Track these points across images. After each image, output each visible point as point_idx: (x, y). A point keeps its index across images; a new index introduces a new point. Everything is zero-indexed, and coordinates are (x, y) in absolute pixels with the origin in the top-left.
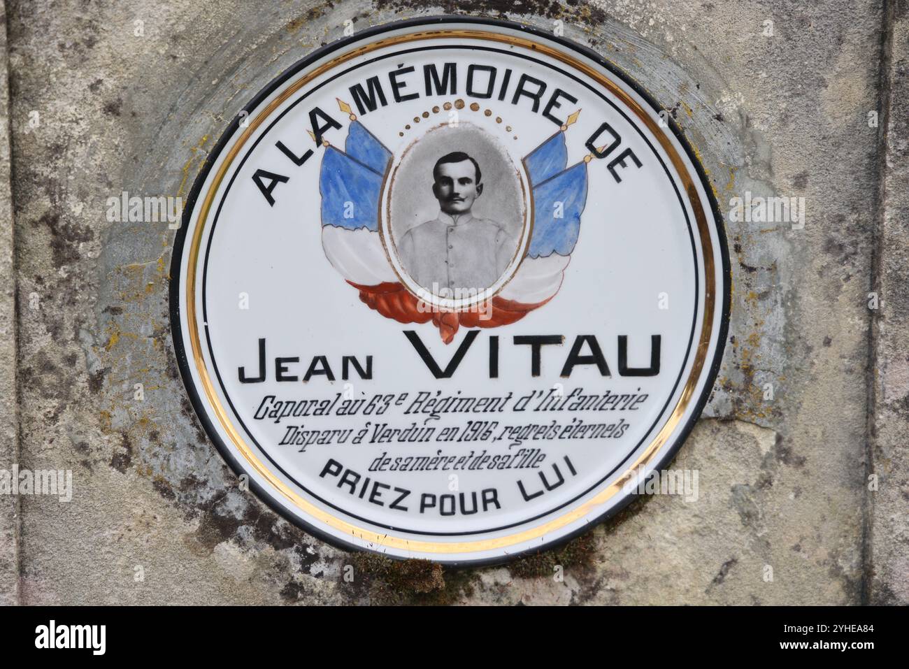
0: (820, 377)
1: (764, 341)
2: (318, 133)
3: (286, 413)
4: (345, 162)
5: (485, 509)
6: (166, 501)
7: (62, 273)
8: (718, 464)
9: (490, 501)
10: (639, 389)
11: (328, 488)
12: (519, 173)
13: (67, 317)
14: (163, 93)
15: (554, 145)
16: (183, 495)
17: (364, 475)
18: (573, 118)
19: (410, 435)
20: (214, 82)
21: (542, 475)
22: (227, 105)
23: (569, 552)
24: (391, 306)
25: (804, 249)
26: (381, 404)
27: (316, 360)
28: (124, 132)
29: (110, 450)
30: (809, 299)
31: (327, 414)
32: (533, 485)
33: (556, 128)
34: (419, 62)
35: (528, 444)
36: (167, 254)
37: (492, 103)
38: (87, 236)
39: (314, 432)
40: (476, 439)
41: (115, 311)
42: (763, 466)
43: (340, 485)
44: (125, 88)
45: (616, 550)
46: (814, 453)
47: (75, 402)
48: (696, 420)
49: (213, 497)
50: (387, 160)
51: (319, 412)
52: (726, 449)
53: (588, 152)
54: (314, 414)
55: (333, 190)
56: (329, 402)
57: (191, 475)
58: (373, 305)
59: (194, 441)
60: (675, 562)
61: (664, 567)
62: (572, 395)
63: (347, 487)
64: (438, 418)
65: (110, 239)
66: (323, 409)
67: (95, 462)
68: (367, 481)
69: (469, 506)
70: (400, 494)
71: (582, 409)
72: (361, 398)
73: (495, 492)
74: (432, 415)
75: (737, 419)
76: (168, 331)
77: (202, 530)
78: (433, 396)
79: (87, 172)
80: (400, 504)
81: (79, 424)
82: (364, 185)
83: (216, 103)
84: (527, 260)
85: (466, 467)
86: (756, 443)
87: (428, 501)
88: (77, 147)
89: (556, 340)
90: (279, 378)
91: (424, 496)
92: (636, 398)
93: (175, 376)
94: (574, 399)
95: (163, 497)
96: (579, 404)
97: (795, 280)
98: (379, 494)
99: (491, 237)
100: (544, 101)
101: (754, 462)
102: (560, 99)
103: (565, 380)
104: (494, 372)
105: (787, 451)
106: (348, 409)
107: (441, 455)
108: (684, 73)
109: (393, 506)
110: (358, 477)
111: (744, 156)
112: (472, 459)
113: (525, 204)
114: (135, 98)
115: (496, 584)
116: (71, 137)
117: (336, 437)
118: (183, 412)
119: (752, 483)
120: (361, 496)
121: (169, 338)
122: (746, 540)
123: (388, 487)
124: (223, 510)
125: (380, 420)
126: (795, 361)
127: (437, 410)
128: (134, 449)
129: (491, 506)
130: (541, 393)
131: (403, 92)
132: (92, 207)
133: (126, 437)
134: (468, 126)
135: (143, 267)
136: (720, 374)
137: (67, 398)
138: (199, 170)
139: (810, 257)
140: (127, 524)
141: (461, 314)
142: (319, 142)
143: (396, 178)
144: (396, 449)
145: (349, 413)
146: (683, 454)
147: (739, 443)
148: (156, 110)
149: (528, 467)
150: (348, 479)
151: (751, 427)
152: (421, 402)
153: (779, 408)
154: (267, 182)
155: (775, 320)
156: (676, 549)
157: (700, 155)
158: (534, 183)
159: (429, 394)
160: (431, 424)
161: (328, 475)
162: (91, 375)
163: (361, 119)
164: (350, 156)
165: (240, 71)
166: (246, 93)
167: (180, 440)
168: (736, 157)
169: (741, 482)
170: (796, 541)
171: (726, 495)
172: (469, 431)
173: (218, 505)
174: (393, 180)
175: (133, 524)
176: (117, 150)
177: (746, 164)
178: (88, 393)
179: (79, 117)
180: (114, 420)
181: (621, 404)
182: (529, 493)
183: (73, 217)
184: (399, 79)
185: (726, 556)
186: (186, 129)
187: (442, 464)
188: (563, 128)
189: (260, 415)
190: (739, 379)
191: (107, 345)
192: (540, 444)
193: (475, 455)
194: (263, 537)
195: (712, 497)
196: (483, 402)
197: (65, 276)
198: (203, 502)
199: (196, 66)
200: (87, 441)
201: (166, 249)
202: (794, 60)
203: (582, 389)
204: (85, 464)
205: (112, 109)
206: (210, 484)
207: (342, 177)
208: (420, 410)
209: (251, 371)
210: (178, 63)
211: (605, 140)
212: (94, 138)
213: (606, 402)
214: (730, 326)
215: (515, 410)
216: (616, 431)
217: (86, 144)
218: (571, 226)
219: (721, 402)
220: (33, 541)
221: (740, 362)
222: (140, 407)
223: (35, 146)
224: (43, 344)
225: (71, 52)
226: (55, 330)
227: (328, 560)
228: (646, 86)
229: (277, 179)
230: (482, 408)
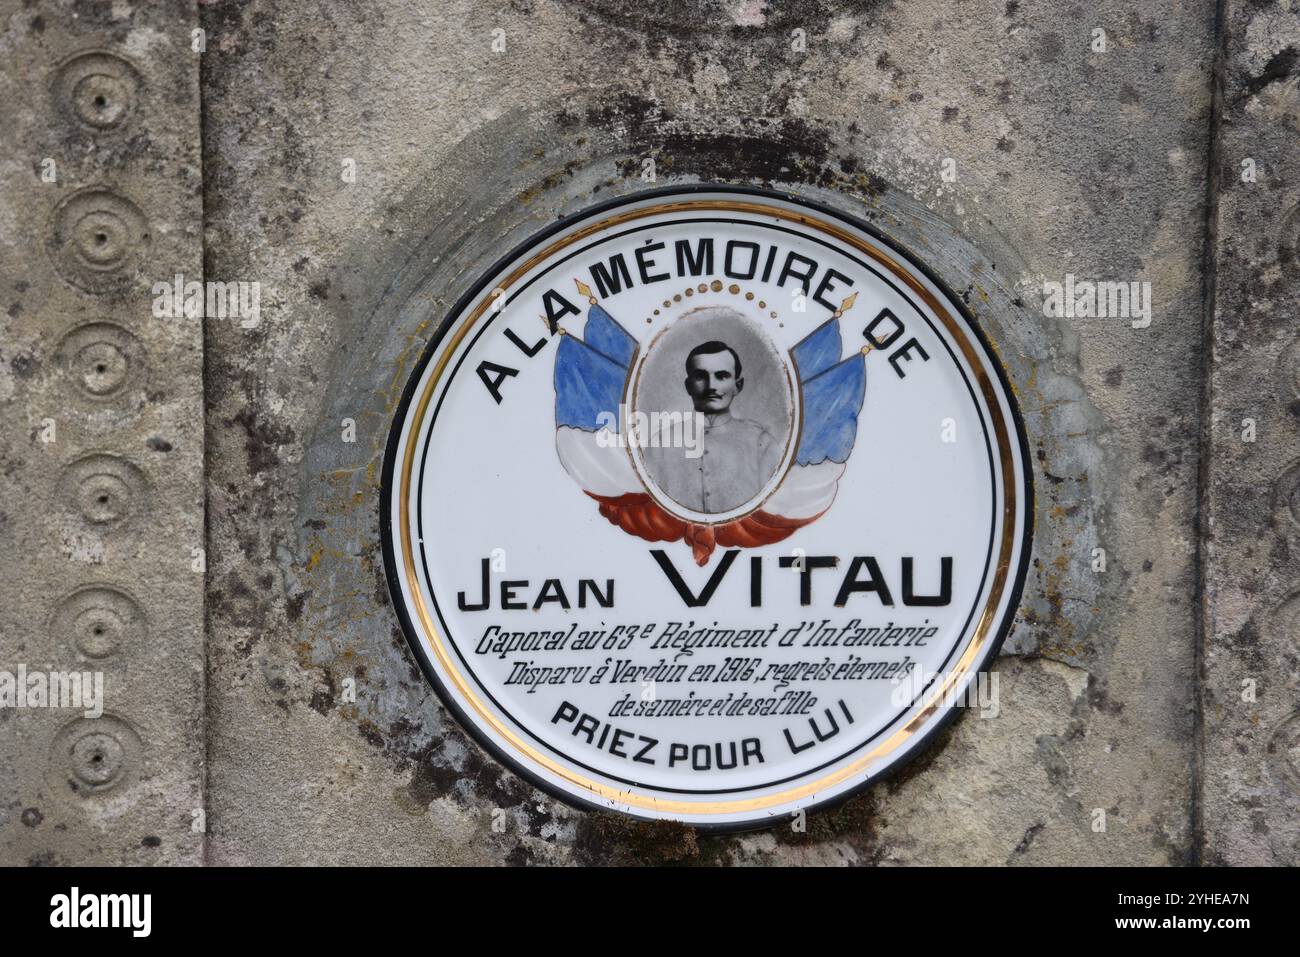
0: (1140, 608)
1: (1073, 565)
2: (553, 319)
3: (512, 647)
4: (584, 352)
5: (746, 762)
6: (373, 749)
7: (258, 481)
8: (1020, 711)
9: (752, 753)
10: (927, 622)
11: (561, 736)
12: (786, 367)
13: (263, 531)
14: (376, 272)
15: (827, 333)
16: (393, 742)
17: (604, 720)
18: (848, 303)
19: (657, 673)
20: (434, 261)
21: (812, 722)
22: (449, 286)
23: (845, 814)
24: (635, 519)
25: (1120, 456)
26: (624, 636)
27: (548, 584)
28: (332, 317)
29: (310, 688)
30: (1124, 515)
31: (561, 648)
32: (803, 735)
33: (828, 314)
34: (670, 238)
35: (797, 686)
36: (378, 458)
37: (755, 285)
38: (288, 437)
39: (545, 669)
40: (735, 679)
41: (317, 525)
42: (1074, 713)
43: (575, 733)
44: (333, 267)
45: (901, 813)
46: (1134, 698)
47: (271, 631)
48: (994, 657)
49: (428, 745)
50: (632, 351)
51: (551, 645)
52: (1030, 693)
53: (866, 342)
54: (546, 648)
55: (569, 385)
56: (563, 633)
57: (402, 718)
58: (615, 520)
59: (407, 678)
60: (970, 828)
61: (958, 834)
62: (848, 628)
63: (583, 735)
64: (691, 654)
65: (313, 441)
66: (556, 642)
67: (293, 701)
68: (608, 727)
69: (727, 759)
70: (645, 744)
71: (860, 644)
72: (600, 629)
73: (757, 742)
74: (683, 650)
75: (1043, 657)
76: (378, 548)
77: (415, 784)
78: (685, 627)
79: (289, 363)
80: (646, 756)
81: (275, 657)
82: (606, 379)
83: (436, 285)
84: (794, 468)
85: (724, 712)
86: (1065, 685)
87: (679, 752)
88: (279, 335)
89: (829, 562)
90: (505, 606)
91: (674, 746)
92: (923, 632)
93: (385, 602)
94: (851, 633)
95: (371, 744)
96: (857, 638)
97: (1109, 493)
98: (621, 744)
99: (753, 440)
100: (815, 283)
101: (1063, 708)
102: (834, 281)
103: (839, 609)
104: (756, 600)
105: (1102, 696)
106: (585, 642)
107: (694, 698)
108: (977, 250)
109: (638, 758)
110: (597, 723)
111: (1048, 348)
112: (731, 703)
113: (792, 401)
114: (345, 278)
115: (759, 852)
116: (271, 323)
117: (571, 676)
118: (394, 643)
119: (1061, 733)
120: (600, 745)
121: (379, 557)
122: (1054, 801)
123: (631, 735)
124: (440, 761)
125: (623, 655)
126: (1111, 589)
127: (689, 644)
128: (338, 687)
129: (753, 759)
130: (812, 625)
131: (651, 272)
132: (293, 404)
133: (328, 673)
134: (726, 310)
135: (350, 474)
136: (1021, 603)
137: (261, 626)
138: (416, 362)
139: (1126, 466)
140: (328, 775)
141: (717, 531)
142: (554, 330)
143: (642, 371)
144: (640, 691)
145: (587, 648)
147: (1045, 686)
148: (368, 292)
149: (796, 712)
150: (584, 726)
151: (1059, 666)
152: (671, 635)
153: (1091, 644)
154: (493, 376)
155: (1086, 540)
156: (972, 812)
157: (996, 346)
158: (803, 378)
159: (680, 625)
160: (684, 660)
161: (561, 720)
162: (289, 600)
163: (603, 303)
164: (589, 345)
165: (465, 248)
166: (472, 272)
167: (390, 677)
168: (1038, 348)
169: (1048, 731)
170: (1114, 803)
171: (1030, 748)
172: (727, 670)
173: (433, 754)
174: (639, 373)
175: (335, 776)
176: (323, 339)
177: (1051, 357)
178: (285, 620)
179: (280, 300)
180: (315, 653)
181: (906, 639)
182: (798, 744)
183: (273, 416)
184: (647, 257)
185: (1031, 821)
186: (402, 314)
187: (695, 708)
188: (837, 314)
189: (482, 649)
190: (1044, 609)
191: (307, 564)
192: (812, 686)
193: (734, 698)
194: (485, 793)
195: (1014, 750)
196: (743, 635)
197: (262, 484)
198: (416, 750)
199: (415, 242)
200: (283, 677)
201: (377, 453)
202: (1104, 237)
203: (859, 621)
204: (281, 704)
205: (318, 291)
206: (424, 729)
207: (580, 370)
208: (669, 644)
209: (474, 597)
210: (395, 239)
211: (886, 328)
212: (298, 324)
213: (889, 636)
214: (1034, 547)
215: (781, 644)
216: (899, 670)
217: (288, 331)
218: (847, 428)
219: (1023, 636)
220: (221, 796)
221: (1046, 589)
222: (345, 638)
223: (230, 334)
224: (235, 563)
225: (273, 226)
226: (249, 546)
227: (562, 821)
228: (933, 266)
229: (505, 372)
230: (741, 642)
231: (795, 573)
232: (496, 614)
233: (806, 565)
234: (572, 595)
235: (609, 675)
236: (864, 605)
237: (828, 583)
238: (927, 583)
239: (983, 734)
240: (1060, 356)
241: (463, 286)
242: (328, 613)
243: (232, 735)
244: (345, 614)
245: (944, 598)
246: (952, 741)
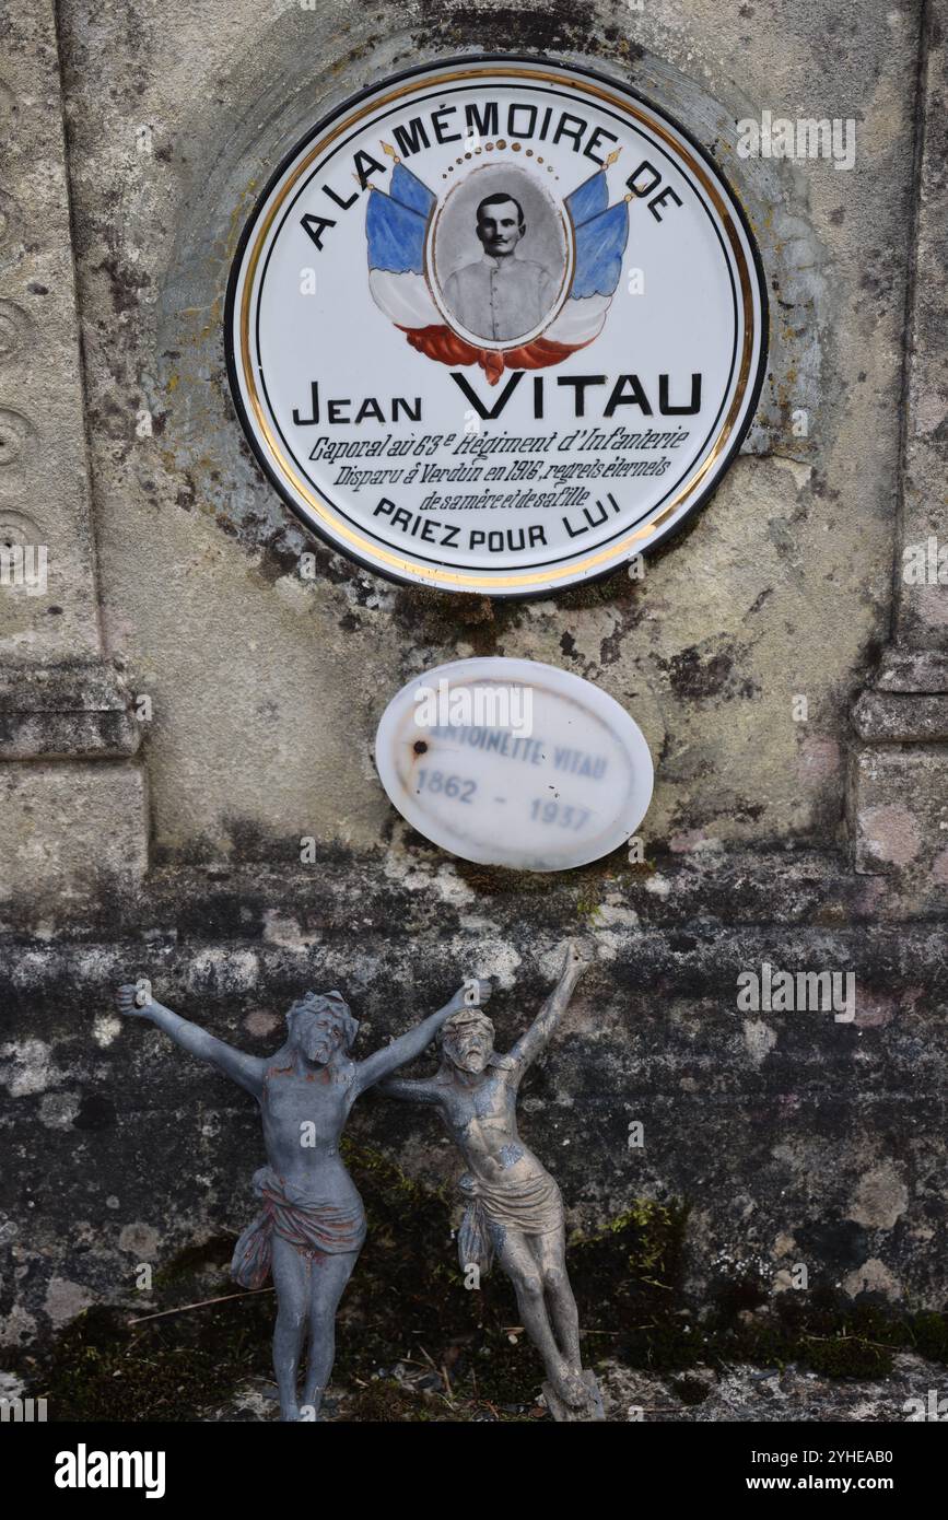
0: (855, 412)
1: (801, 378)
2: (363, 176)
3: (339, 454)
4: (390, 205)
5: (532, 545)
6: (229, 537)
7: (123, 319)
8: (756, 499)
9: (537, 537)
10: (680, 428)
11: (381, 526)
12: (561, 213)
13: (129, 359)
14: (211, 138)
15: (595, 184)
16: (245, 532)
17: (416, 513)
18: (613, 157)
19: (459, 474)
20: (260, 127)
21: (586, 511)
22: (273, 149)
23: (610, 585)
24: (438, 349)
25: (841, 285)
26: (430, 445)
27: (366, 402)
28: (175, 178)
29: (175, 489)
30: (843, 334)
31: (379, 455)
32: (578, 522)
33: (597, 167)
34: (460, 102)
35: (573, 482)
36: (221, 299)
37: (533, 143)
38: (144, 282)
39: (366, 472)
40: (522, 478)
41: (174, 355)
42: (799, 500)
43: (393, 523)
44: (175, 134)
45: (658, 582)
46: (848, 486)
47: (141, 444)
48: (734, 457)
49: (273, 534)
50: (431, 203)
51: (371, 453)
52: (763, 484)
53: (629, 191)
54: (367, 455)
55: (379, 234)
56: (381, 443)
57: (251, 513)
58: (420, 348)
59: (253, 480)
60: (714, 593)
61: (704, 598)
62: (615, 434)
63: (399, 525)
64: (486, 458)
65: (166, 284)
66: (375, 450)
67: (162, 500)
68: (419, 519)
69: (516, 542)
70: (451, 531)
71: (625, 447)
72: (411, 439)
73: (541, 528)
74: (479, 455)
75: (775, 454)
76: (225, 374)
77: (264, 565)
78: (480, 437)
79: (142, 218)
80: (450, 541)
81: (145, 464)
82: (409, 228)
83: (262, 148)
84: (569, 301)
85: (513, 505)
86: (792, 477)
87: (478, 538)
88: (132, 193)
89: (600, 380)
90: (332, 420)
91: (474, 533)
92: (677, 436)
93: (233, 419)
94: (617, 439)
95: (227, 533)
96: (622, 443)
97: (831, 316)
98: (430, 532)
99: (534, 278)
100: (585, 140)
101: (791, 496)
102: (601, 138)
103: (608, 419)
104: (539, 413)
105: (822, 485)
106: (399, 450)
107: (489, 494)
108: (722, 108)
109: (444, 543)
110: (410, 515)
111: (782, 192)
112: (519, 498)
113: (567, 244)
114: (185, 143)
115: (543, 616)
116: (125, 184)
117: (388, 477)
118: (241, 453)
119: (788, 517)
120: (414, 533)
121: (226, 382)
122: (781, 570)
123: (438, 525)
124: (283, 547)
125: (430, 460)
126: (831, 397)
127: (484, 450)
128: (198, 488)
129: (538, 542)
130: (585, 432)
131: (445, 133)
132: (147, 253)
133: (189, 477)
134: (511, 166)
135: (198, 312)
137: (133, 439)
138: (248, 215)
139: (847, 293)
140: (193, 559)
141: (506, 355)
142: (364, 186)
143: (440, 222)
144: (445, 489)
145: (400, 454)
146: (723, 489)
147: (776, 478)
148: (205, 156)
149: (573, 504)
150: (400, 517)
151: (788, 462)
152: (469, 443)
153: (815, 443)
154: (314, 226)
155: (812, 356)
156: (715, 580)
157: (738, 192)
158: (576, 223)
159: (477, 434)
160: (480, 463)
161: (381, 513)
162: (153, 417)
163: (405, 161)
164: (395, 198)
165: (285, 115)
166: (292, 137)
167: (239, 480)
168: (774, 193)
169: (778, 515)
170: (829, 571)
171: (763, 528)
172: (515, 471)
173: (278, 541)
174: (437, 222)
175: (199, 559)
176: (169, 196)
177: (785, 201)
178: (152, 434)
179: (132, 163)
180: (177, 461)
181: (663, 442)
182: (574, 530)
183: (131, 264)
184: (441, 120)
185: (763, 587)
186: (234, 174)
187: (490, 502)
188: (604, 167)
189: (315, 456)
190: (776, 416)
191: (167, 388)
192: (585, 482)
193: (522, 494)
194: (322, 572)
195: (750, 531)
196: (529, 442)
197: (125, 321)
198: (264, 538)
199: (242, 111)
200: (153, 481)
201: (219, 295)
202: (832, 92)
203: (625, 429)
204: (152, 502)
205: (163, 155)
206: (269, 522)
207: (388, 220)
208: (468, 450)
209: (306, 414)
210: (225, 107)
211: (646, 178)
212: (147, 184)
213: (649, 441)
214: (768, 364)
215: (559, 449)
216: (658, 468)
217: (140, 190)
218: (613, 266)
219: (758, 437)
220: (109, 574)
221: (778, 399)
222: (201, 448)
223: (92, 194)
224: (108, 387)
225: (122, 98)
226: (119, 373)
227: (383, 594)
228: (685, 122)
229: (325, 223)
230: (527, 448)
231: (571, 390)
232: (324, 427)
233: (580, 383)
234: (387, 411)
235: (419, 476)
236: (628, 415)
237: (597, 397)
238: (680, 396)
239: (725, 518)
240: (792, 200)
241: (284, 149)
242: (186, 428)
243: (115, 526)
244: (200, 429)
245: (694, 408)
246: (700, 525)
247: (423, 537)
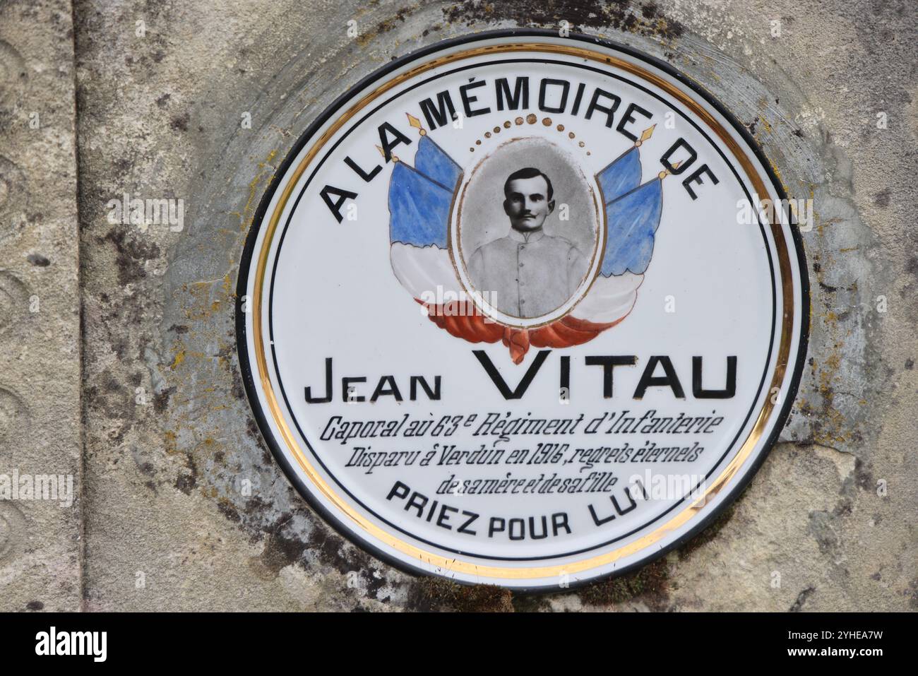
0: (902, 401)
1: (844, 363)
2: (387, 148)
3: (353, 434)
4: (413, 177)
5: (555, 533)
6: (231, 523)
7: (128, 291)
8: (795, 489)
9: (561, 525)
10: (714, 412)
11: (394, 511)
12: (592, 190)
13: (133, 335)
14: (231, 107)
15: (628, 160)
16: (248, 517)
17: (432, 497)
18: (647, 134)
19: (479, 457)
20: (282, 97)
21: (613, 499)
22: (295, 120)
23: (641, 578)
24: (461, 326)
25: (886, 268)
26: (450, 425)
27: (383, 380)
28: (191, 148)
29: (175, 471)
31: (395, 435)
32: (605, 510)
33: (630, 144)
34: (490, 76)
35: (600, 467)
36: (234, 271)
37: (565, 118)
38: (153, 253)
39: (381, 454)
40: (546, 462)
41: (181, 329)
42: (842, 492)
43: (407, 508)
44: (192, 103)
45: (690, 576)
46: (896, 480)
47: (140, 422)
48: (773, 444)
49: (278, 520)
50: (457, 177)
51: (386, 433)
52: (803, 474)
53: (663, 168)
54: (381, 435)
55: (402, 207)
56: (396, 423)
57: (256, 497)
58: (443, 325)
59: (260, 462)
60: (750, 591)
61: (739, 596)
62: (645, 417)
63: (414, 510)
64: (508, 440)
65: (176, 256)
66: (391, 430)
67: (160, 483)
68: (435, 504)
69: (538, 530)
70: (468, 518)
71: (655, 431)
72: (429, 419)
73: (565, 516)
74: (501, 437)
75: (815, 443)
76: (234, 350)
77: (267, 553)
78: (502, 418)
79: (154, 188)
80: (469, 528)
81: (144, 445)
82: (434, 201)
83: (284, 118)
84: (600, 279)
85: (536, 490)
86: (835, 468)
87: (497, 525)
88: (144, 163)
89: (629, 360)
90: (346, 399)
91: (493, 520)
92: (710, 421)
93: (241, 396)
94: (647, 422)
95: (228, 519)
96: (653, 427)
98: (447, 518)
99: (563, 255)
100: (618, 116)
101: (833, 487)
102: (635, 114)
103: (638, 402)
105: (867, 477)
106: (416, 430)
107: (511, 478)
108: (762, 87)
109: (461, 530)
110: (426, 500)
111: (824, 173)
112: (542, 483)
113: (597, 220)
114: (203, 112)
115: (567, 611)
116: (138, 153)
117: (403, 459)
118: (249, 432)
119: (831, 509)
120: (429, 519)
121: (235, 358)
122: (824, 567)
123: (456, 510)
124: (289, 533)
125: (449, 441)
126: (876, 384)
127: (506, 431)
128: (199, 470)
129: (561, 530)
130: (613, 415)
131: (474, 106)
133: (190, 458)
134: (541, 141)
135: (209, 285)
136: (798, 396)
137: (132, 418)
138: (266, 187)
139: (892, 277)
140: (191, 547)
141: (531, 333)
142: (388, 158)
143: (466, 195)
144: (464, 472)
145: (417, 435)
146: (759, 479)
147: (817, 468)
148: (223, 125)
149: (599, 490)
150: (415, 502)
151: (830, 451)
152: (490, 424)
153: (859, 432)
154: (335, 198)
155: (855, 341)
156: (751, 576)
157: (778, 172)
158: (608, 200)
159: (499, 415)
160: (502, 445)
161: (395, 498)
162: (156, 395)
163: (431, 134)
164: (419, 172)
165: (309, 86)
166: (315, 108)
167: (245, 461)
168: (816, 174)
169: (819, 508)
170: (875, 570)
171: (804, 522)
172: (539, 454)
173: (284, 527)
174: (463, 196)
175: (197, 547)
176: (184, 166)
177: (826, 182)
178: (152, 412)
179: (146, 132)
180: (180, 441)
181: (696, 427)
182: (600, 518)
183: (140, 234)
184: (470, 93)
185: (804, 585)
186: (254, 144)
187: (512, 487)
188: (638, 143)
189: (326, 436)
190: (817, 402)
191: (172, 364)
192: (613, 467)
193: (546, 478)
194: (329, 561)
195: (789, 524)
196: (554, 424)
197: (131, 294)
198: (269, 524)
199: (265, 81)
200: (151, 462)
201: (233, 267)
202: (876, 74)
203: (655, 412)
204: (150, 485)
205: (179, 124)
206: (275, 506)
207: (411, 193)
208: (489, 432)
209: (319, 391)
210: (247, 77)
211: (681, 156)
212: (161, 153)
213: (680, 425)
214: (809, 348)
215: (586, 432)
216: (690, 455)
217: (153, 159)
218: (645, 244)
219: (798, 425)
220: (96, 564)
221: (819, 385)
222: (206, 427)
223: (101, 162)
224: (108, 363)
225: (138, 66)
226: (120, 348)
227: (396, 585)
228: (724, 101)
229: (345, 195)
230: (552, 430)
231: (599, 370)
232: (337, 406)
233: (609, 363)
234: (405, 389)
235: (437, 458)
236: (659, 397)
237: (626, 378)
238: (714, 378)
239: (762, 510)
240: (835, 180)
241: (307, 120)
242: (190, 406)
243: (106, 512)
244: (205, 407)
245: (730, 392)
246: (735, 516)
247: (439, 523)
